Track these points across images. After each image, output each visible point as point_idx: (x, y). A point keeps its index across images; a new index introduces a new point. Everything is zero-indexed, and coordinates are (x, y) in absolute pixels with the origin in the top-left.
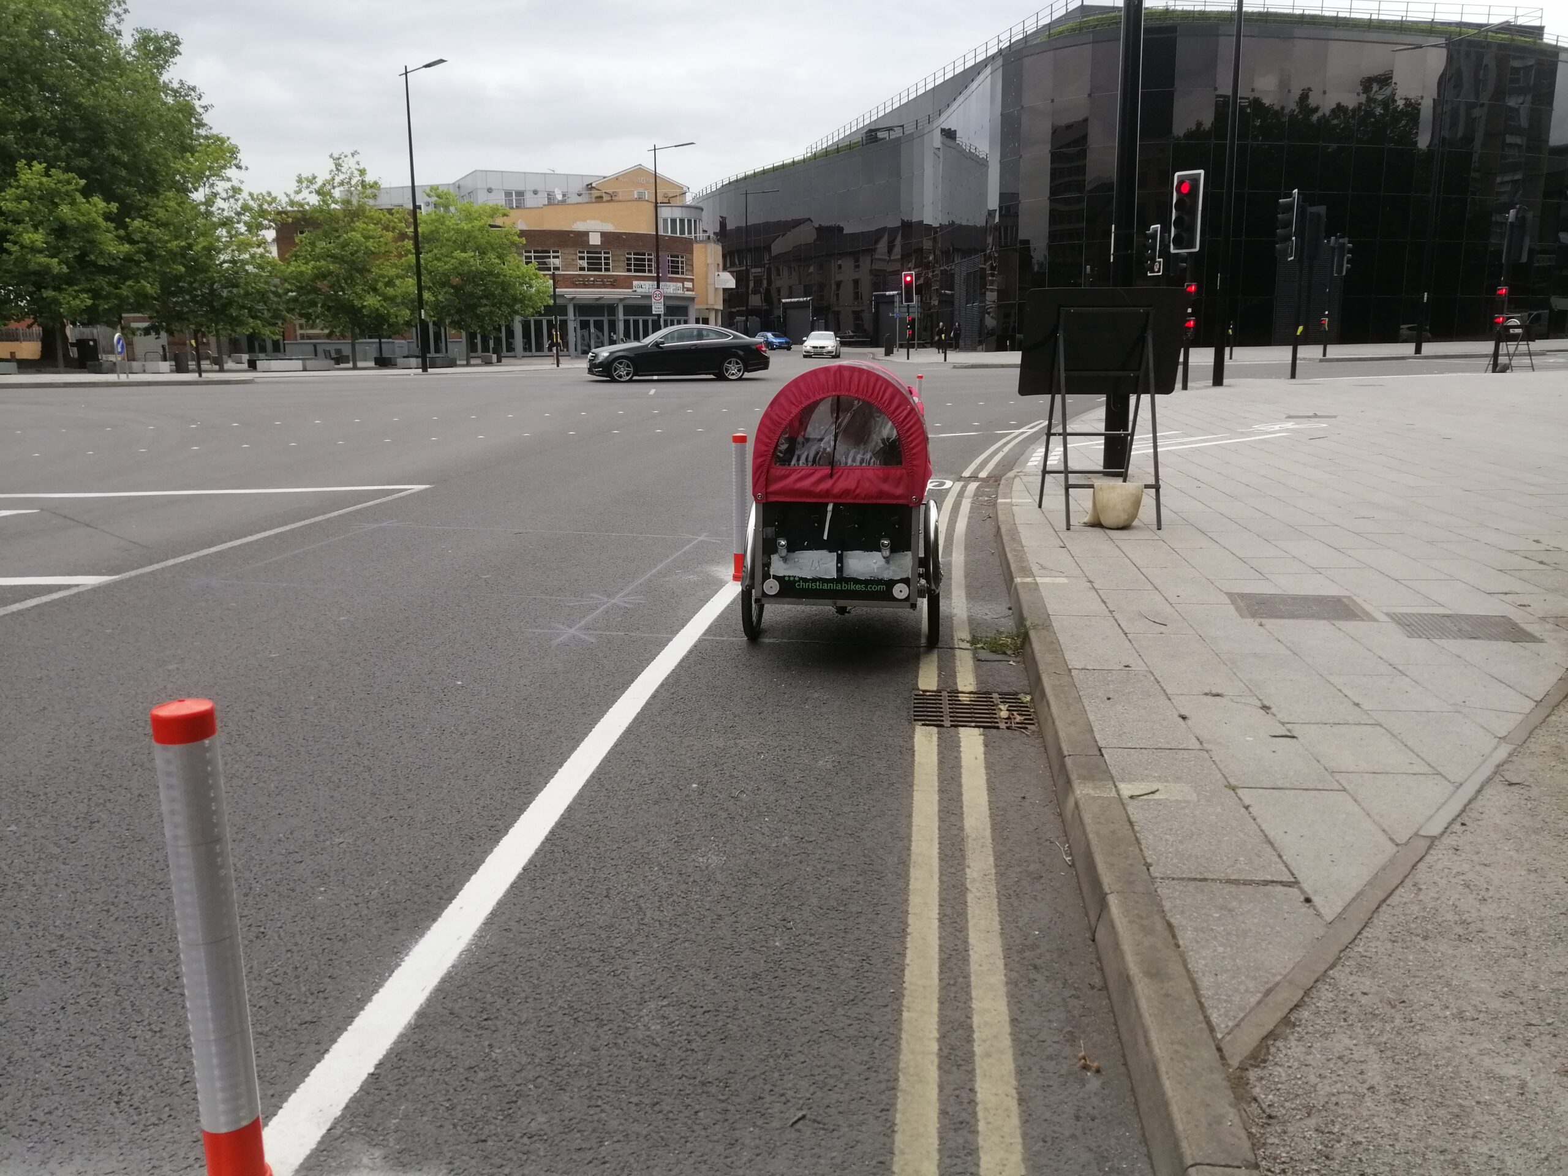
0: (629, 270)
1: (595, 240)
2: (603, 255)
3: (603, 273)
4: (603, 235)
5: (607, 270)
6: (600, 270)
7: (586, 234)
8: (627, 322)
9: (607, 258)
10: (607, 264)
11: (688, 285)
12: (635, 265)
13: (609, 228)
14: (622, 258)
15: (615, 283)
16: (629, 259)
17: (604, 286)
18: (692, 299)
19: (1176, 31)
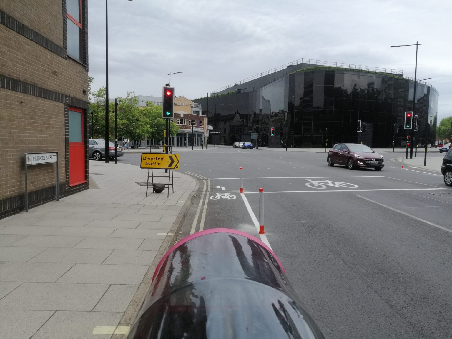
0: (190, 124)
1: (182, 116)
2: (184, 120)
3: (183, 125)
4: (184, 115)
5: (184, 124)
6: (183, 124)
7: (180, 114)
8: (189, 138)
9: (184, 121)
10: (184, 122)
11: (203, 128)
12: (191, 123)
13: (186, 113)
14: (188, 121)
15: (186, 128)
16: (190, 121)
17: (184, 128)
18: (203, 132)
19: (334, 72)
